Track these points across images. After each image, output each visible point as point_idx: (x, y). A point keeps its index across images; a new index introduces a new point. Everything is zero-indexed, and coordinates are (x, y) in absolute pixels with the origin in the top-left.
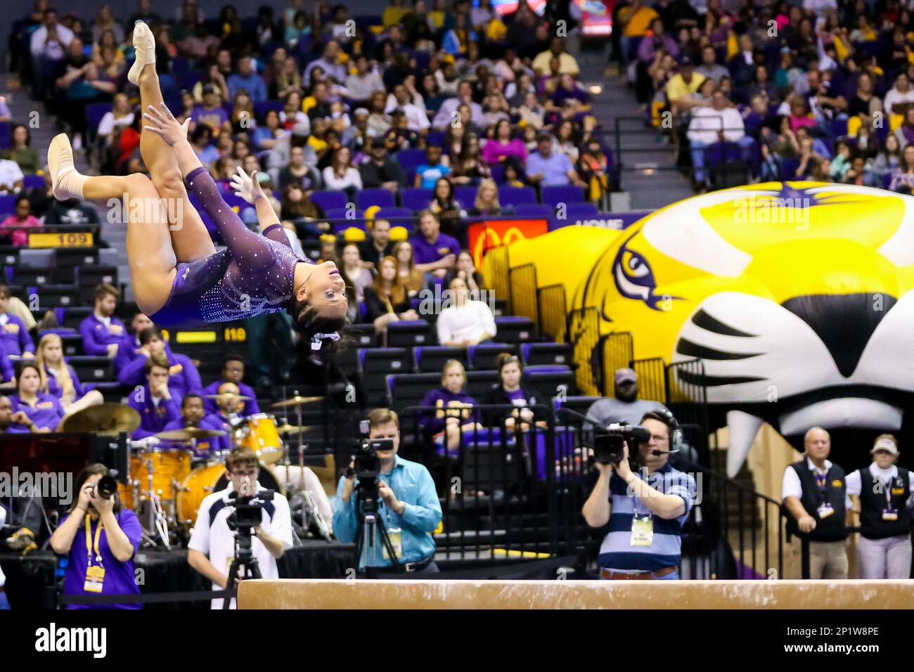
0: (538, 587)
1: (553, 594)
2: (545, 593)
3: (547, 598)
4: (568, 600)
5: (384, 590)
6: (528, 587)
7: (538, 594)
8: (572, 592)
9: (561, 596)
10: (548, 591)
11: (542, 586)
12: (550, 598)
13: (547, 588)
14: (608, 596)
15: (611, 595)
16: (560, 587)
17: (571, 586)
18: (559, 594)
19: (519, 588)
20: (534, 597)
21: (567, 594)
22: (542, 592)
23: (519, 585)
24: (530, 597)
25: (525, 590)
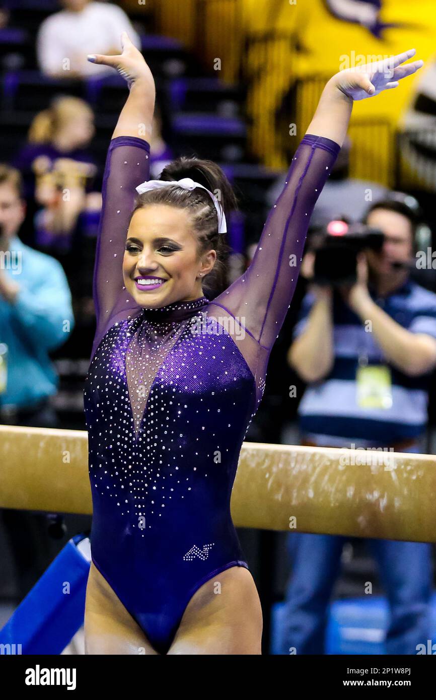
0: (282, 455)
1: (304, 467)
2: (293, 465)
3: (294, 472)
4: (326, 478)
5: (42, 444)
6: (267, 455)
7: (281, 466)
8: (334, 466)
9: (318, 470)
10: (297, 462)
11: (288, 454)
12: (300, 472)
13: (296, 458)
14: (390, 477)
15: (393, 475)
16: (317, 458)
17: (333, 458)
18: (314, 468)
19: (253, 455)
20: (275, 469)
21: (325, 469)
22: (287, 462)
23: (254, 450)
24: (269, 469)
25: (263, 458)
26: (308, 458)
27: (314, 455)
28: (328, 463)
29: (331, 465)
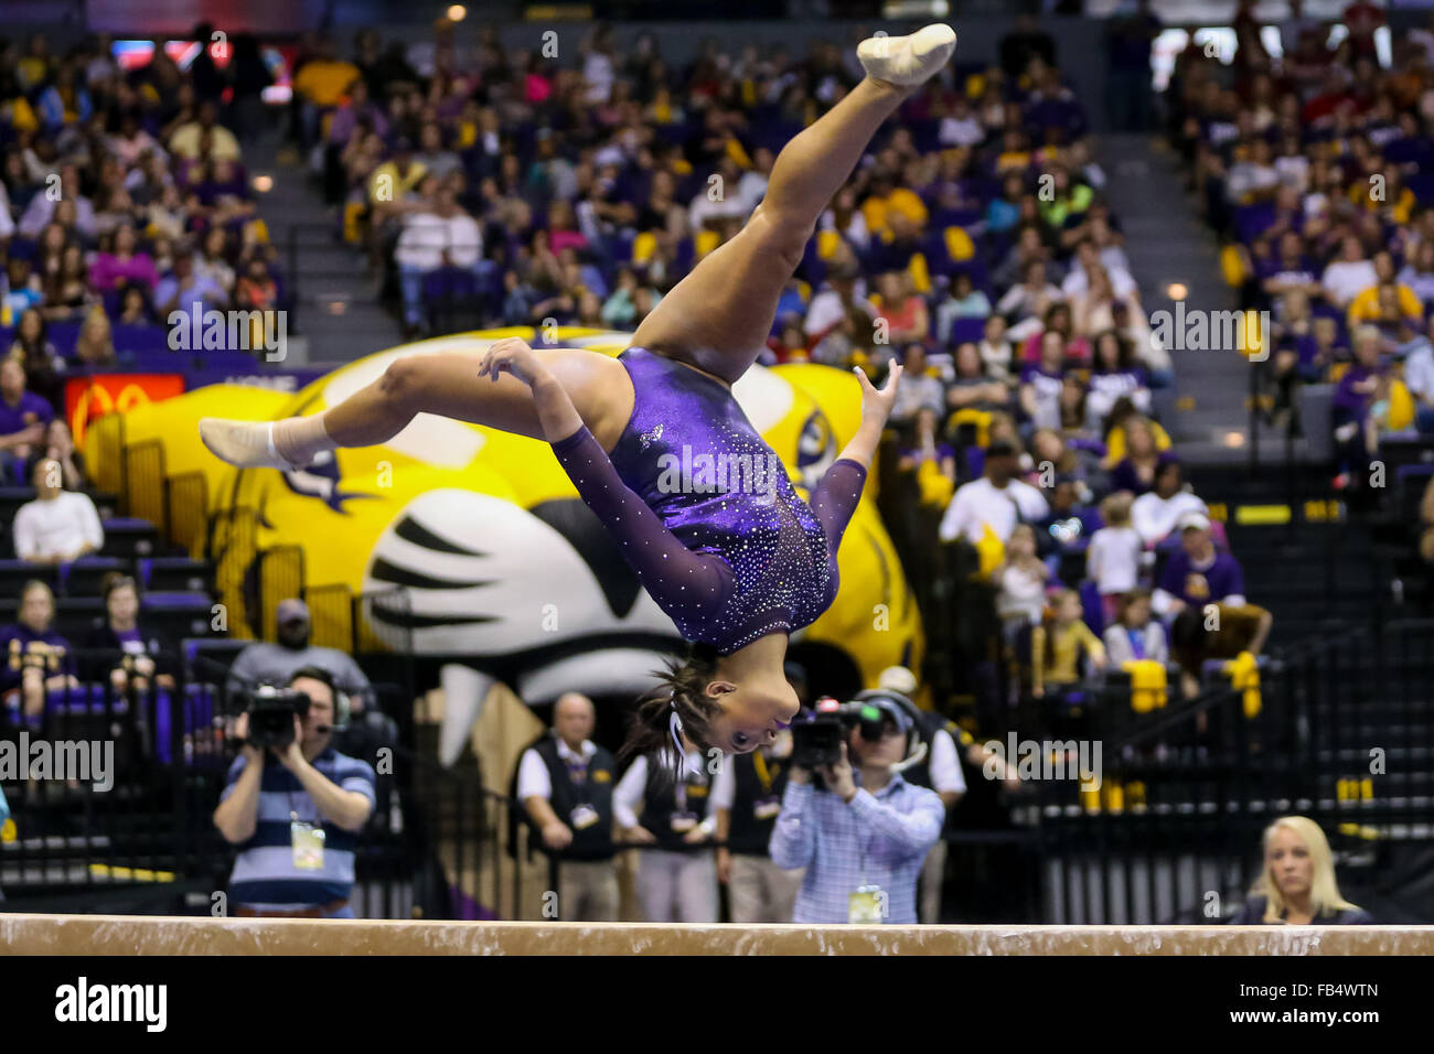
0: (150, 927)
1: (171, 937)
2: (160, 935)
6: (135, 926)
7: (149, 937)
8: (200, 935)
9: (184, 940)
10: (164, 932)
11: (155, 925)
12: (168, 940)
13: (164, 928)
14: (254, 942)
15: (257, 940)
16: (183, 927)
18: (181, 938)
19: (122, 929)
20: (143, 941)
22: (154, 934)
23: (122, 923)
24: (138, 942)
25: (130, 931)
26: (175, 928)
27: (180, 925)
28: (194, 932)
29: (197, 934)
